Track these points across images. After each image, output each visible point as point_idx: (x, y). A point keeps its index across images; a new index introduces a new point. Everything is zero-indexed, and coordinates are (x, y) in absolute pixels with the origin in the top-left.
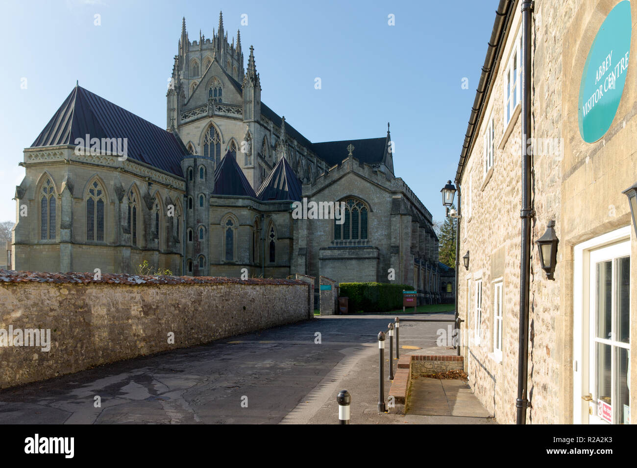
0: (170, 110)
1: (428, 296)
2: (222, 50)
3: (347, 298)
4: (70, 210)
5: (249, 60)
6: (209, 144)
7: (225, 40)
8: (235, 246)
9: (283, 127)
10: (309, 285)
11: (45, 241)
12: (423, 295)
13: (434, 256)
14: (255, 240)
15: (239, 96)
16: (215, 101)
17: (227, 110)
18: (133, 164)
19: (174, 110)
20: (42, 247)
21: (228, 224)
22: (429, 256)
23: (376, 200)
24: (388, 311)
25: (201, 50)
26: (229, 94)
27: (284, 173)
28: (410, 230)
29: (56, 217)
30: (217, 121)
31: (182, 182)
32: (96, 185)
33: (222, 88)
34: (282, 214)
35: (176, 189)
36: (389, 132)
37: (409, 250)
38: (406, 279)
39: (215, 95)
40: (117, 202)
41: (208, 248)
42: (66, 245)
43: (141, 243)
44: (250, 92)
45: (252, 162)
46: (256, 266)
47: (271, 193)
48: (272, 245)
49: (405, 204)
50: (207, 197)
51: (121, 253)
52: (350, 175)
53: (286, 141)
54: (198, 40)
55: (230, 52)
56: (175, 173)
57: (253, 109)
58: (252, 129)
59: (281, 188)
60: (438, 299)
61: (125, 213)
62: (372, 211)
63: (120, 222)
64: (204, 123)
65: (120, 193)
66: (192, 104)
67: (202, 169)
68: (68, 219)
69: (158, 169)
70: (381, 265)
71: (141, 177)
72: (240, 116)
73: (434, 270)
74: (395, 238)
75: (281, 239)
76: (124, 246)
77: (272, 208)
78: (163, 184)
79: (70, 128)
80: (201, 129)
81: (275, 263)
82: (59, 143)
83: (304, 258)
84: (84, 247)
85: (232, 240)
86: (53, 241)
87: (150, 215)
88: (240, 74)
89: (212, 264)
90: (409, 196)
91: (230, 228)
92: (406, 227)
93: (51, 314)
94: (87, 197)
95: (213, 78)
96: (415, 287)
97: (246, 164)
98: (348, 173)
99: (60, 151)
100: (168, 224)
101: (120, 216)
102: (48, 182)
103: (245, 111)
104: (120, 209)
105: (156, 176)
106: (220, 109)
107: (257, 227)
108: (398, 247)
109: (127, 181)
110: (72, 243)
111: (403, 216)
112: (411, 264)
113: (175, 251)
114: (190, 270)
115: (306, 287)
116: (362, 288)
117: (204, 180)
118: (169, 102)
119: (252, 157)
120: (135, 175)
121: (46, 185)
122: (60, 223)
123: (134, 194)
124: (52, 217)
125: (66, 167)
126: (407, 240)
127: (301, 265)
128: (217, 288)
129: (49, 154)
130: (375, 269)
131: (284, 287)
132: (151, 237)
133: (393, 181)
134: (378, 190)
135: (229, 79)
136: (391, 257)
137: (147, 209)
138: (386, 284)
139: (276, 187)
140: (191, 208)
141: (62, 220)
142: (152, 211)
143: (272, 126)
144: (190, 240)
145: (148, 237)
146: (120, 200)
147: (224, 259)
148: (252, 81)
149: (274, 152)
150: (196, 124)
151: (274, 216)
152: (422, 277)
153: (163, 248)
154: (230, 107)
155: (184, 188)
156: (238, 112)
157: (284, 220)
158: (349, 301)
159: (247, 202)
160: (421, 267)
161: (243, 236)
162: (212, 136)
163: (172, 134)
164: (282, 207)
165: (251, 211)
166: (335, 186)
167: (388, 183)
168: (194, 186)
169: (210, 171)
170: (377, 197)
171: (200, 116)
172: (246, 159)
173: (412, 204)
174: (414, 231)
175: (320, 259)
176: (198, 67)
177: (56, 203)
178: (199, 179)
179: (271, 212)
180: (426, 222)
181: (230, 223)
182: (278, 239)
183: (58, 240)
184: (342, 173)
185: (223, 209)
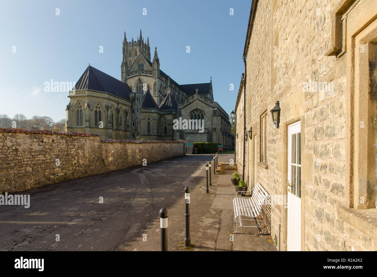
0: (122, 73)
1: (227, 147)
2: (141, 46)
3: (197, 148)
4: (88, 115)
5: (155, 53)
6: (139, 87)
7: (143, 41)
8: (151, 128)
9: (169, 80)
10: (184, 143)
11: (78, 127)
12: (225, 147)
13: (230, 132)
14: (159, 126)
15: (151, 67)
16: (141, 68)
18: (112, 96)
19: (124, 72)
20: (77, 129)
21: (148, 119)
22: (228, 132)
23: (207, 110)
24: (212, 153)
25: (133, 46)
26: (147, 66)
27: (170, 99)
28: (220, 122)
29: (83, 117)
30: (142, 77)
31: (130, 103)
32: (98, 105)
33: (144, 64)
34: (169, 115)
35: (128, 106)
36: (211, 81)
37: (220, 130)
38: (219, 141)
39: (141, 67)
40: (106, 111)
41: (140, 129)
42: (87, 128)
43: (115, 127)
44: (155, 66)
45: (157, 94)
46: (159, 136)
47: (165, 107)
48: (165, 128)
49: (218, 112)
50: (140, 109)
51: (108, 131)
52: (197, 101)
53: (170, 86)
54: (131, 41)
55: (145, 46)
56: (127, 99)
57: (157, 73)
58: (156, 81)
59: (169, 105)
60: (231, 149)
61: (109, 116)
62: (205, 115)
63: (108, 119)
64: (136, 78)
65: (107, 108)
66: (132, 70)
67: (138, 98)
68: (88, 118)
69: (121, 98)
70: (209, 136)
71: (115, 101)
72: (152, 76)
73: (230, 137)
74: (214, 125)
75: (169, 125)
76: (109, 129)
77: (165, 113)
78: (123, 104)
79: (87, 82)
80: (135, 81)
81: (167, 135)
82: (83, 89)
83: (179, 133)
84: (94, 129)
85: (150, 125)
86: (82, 126)
87: (118, 116)
88: (149, 56)
89: (142, 135)
90: (220, 109)
91: (149, 121)
92: (219, 121)
93: (119, 151)
94: (95, 110)
95: (140, 60)
96: (222, 144)
97: (154, 95)
98: (196, 100)
99: (84, 92)
100: (125, 120)
101: (107, 117)
102: (79, 104)
103: (154, 74)
104: (107, 114)
105: (120, 101)
106: (143, 72)
107: (160, 120)
108: (216, 129)
109: (110, 103)
110: (90, 128)
111: (218, 117)
112: (221, 135)
113: (128, 130)
114: (134, 138)
115: (183, 144)
116: (203, 144)
117: (139, 102)
118: (122, 69)
119: (157, 92)
120: (113, 101)
121: (78, 105)
122: (85, 120)
123: (112, 108)
124: (81, 117)
125: (87, 98)
126: (219, 126)
127: (178, 136)
128: (157, 144)
129: (80, 93)
130: (207, 137)
131: (176, 144)
132: (119, 125)
133: (213, 103)
134: (208, 107)
135: (147, 60)
136: (213, 133)
137: (117, 114)
138: (211, 143)
139: (167, 104)
140: (133, 113)
141: (86, 119)
142: (119, 115)
143: (164, 79)
144: (133, 126)
145: (118, 125)
146: (108, 111)
147: (147, 134)
148: (156, 61)
149: (165, 90)
150: (133, 79)
151: (166, 116)
152: (225, 140)
153: (123, 129)
154: (147, 72)
155: (130, 105)
156: (151, 74)
157: (170, 118)
158: (198, 149)
159: (156, 111)
160: (224, 136)
161: (154, 124)
162: (140, 83)
163: (125, 83)
164: (170, 113)
165: (157, 114)
166: (191, 105)
167: (212, 104)
168: (135, 104)
169: (141, 98)
170: (207, 109)
171: (135, 75)
172: (154, 93)
173: (221, 111)
174: (222, 122)
175: (185, 133)
176: (131, 53)
177: (83, 112)
178: (137, 102)
179: (165, 114)
180: (226, 118)
181: (149, 119)
182: (168, 125)
183: (84, 126)
184: (194, 100)
185: (146, 113)
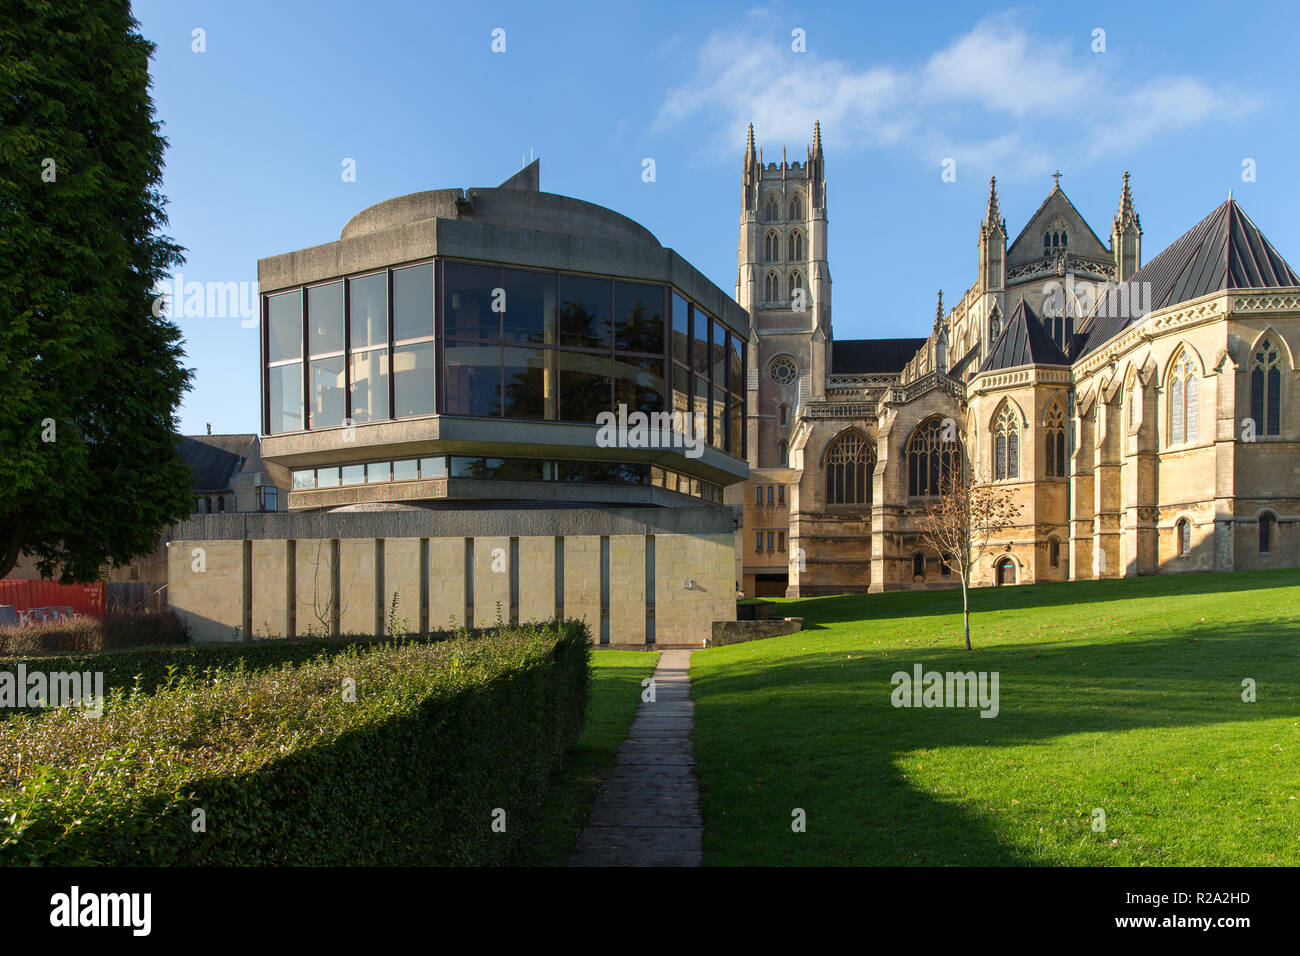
17: (1088, 267)
26: (1082, 243)
33: (1068, 234)
39: (1055, 244)
44: (1131, 242)
72: (1113, 278)
95: (1054, 217)
106: (1075, 265)
150: (1033, 286)
154: (1094, 263)
156: (1108, 271)
171: (1041, 274)
